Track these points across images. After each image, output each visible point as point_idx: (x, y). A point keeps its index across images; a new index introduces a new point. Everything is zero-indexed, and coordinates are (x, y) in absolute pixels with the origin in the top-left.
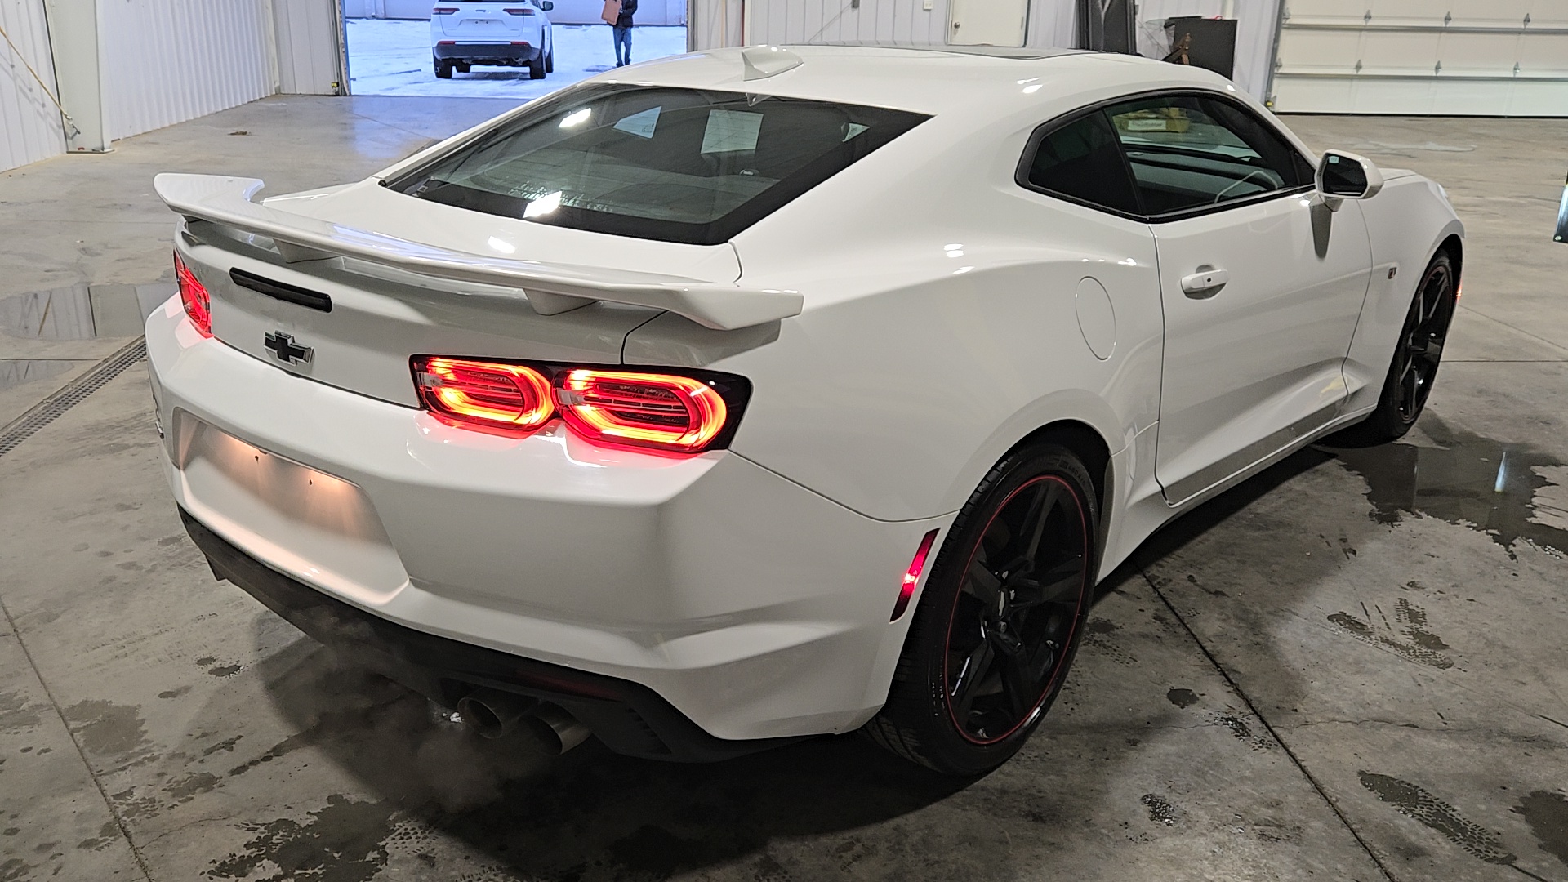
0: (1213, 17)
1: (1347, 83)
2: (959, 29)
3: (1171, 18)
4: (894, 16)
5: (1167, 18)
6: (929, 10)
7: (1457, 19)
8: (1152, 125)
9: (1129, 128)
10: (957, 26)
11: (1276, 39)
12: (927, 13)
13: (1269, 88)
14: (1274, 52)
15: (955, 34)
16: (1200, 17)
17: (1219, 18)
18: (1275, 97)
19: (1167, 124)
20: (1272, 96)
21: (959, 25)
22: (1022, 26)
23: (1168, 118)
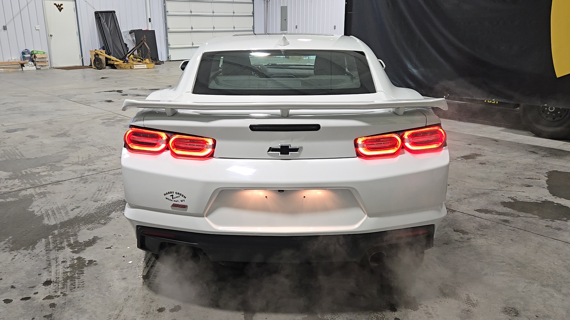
0: (146, 30)
1: (190, 49)
2: (52, 37)
3: (131, 30)
4: (24, 33)
5: (130, 30)
6: (39, 30)
7: (217, 28)
8: (142, 66)
9: (134, 68)
10: (51, 36)
11: (167, 36)
12: (38, 31)
13: (168, 52)
14: (167, 40)
15: (51, 39)
16: (142, 29)
17: (147, 30)
18: (170, 55)
19: (147, 66)
20: (169, 55)
21: (52, 35)
22: (77, 35)
23: (146, 63)
